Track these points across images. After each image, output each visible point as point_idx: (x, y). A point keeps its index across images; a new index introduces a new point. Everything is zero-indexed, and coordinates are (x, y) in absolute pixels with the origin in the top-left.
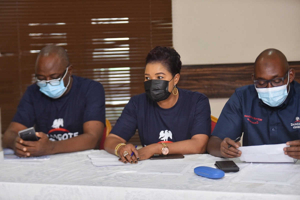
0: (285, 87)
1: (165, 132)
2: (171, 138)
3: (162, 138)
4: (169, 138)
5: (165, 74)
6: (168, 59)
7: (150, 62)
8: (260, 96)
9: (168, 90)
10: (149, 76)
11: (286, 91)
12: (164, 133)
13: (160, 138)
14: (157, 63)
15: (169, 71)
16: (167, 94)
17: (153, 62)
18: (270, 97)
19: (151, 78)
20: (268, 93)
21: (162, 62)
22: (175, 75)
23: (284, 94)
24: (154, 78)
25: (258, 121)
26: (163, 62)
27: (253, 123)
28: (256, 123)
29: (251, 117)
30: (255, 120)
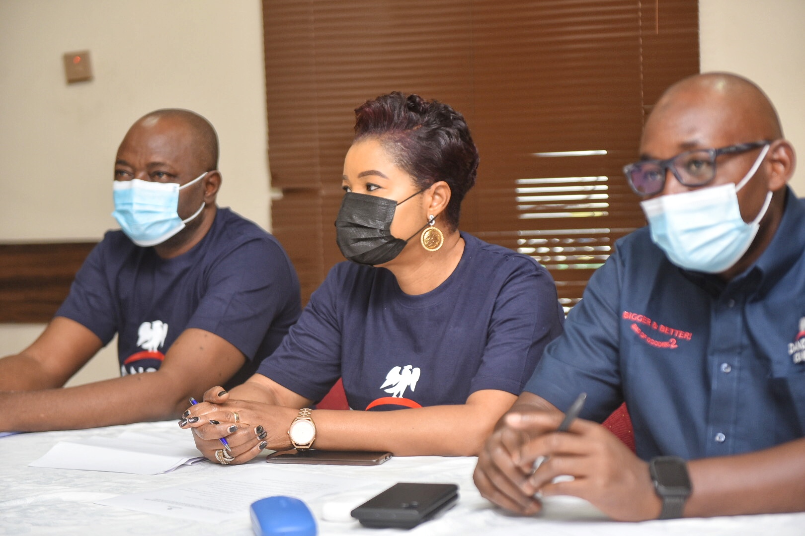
1: (403, 371)
2: (413, 389)
3: (391, 386)
4: (408, 388)
9: (389, 232)
12: (400, 373)
13: (382, 387)
14: (368, 140)
19: (352, 188)
21: (384, 137)
22: (431, 184)
24: (357, 188)
25: (676, 338)
26: (388, 138)
27: (652, 343)
28: (665, 345)
29: (650, 322)
30: (663, 334)
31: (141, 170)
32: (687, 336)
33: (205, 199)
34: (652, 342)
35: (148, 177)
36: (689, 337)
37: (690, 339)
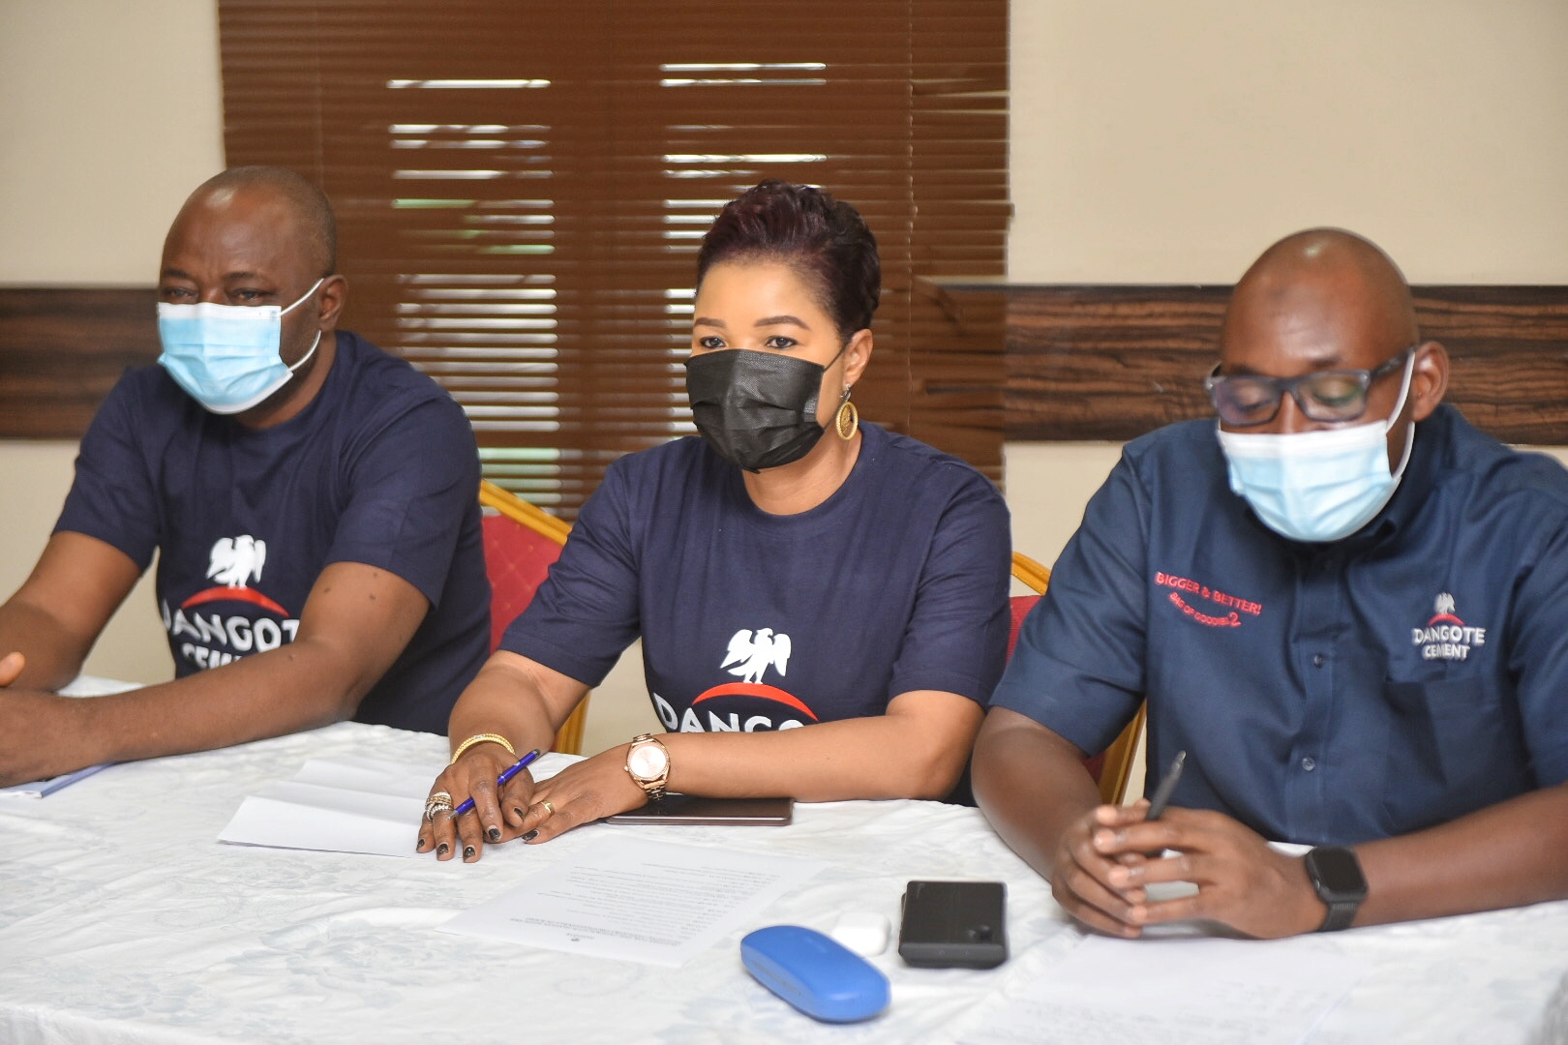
0: (1374, 435)
1: (757, 638)
2: (782, 670)
3: (738, 664)
4: (771, 669)
5: (808, 323)
6: (823, 249)
7: (730, 258)
8: (1240, 478)
9: (814, 415)
10: (721, 330)
11: (1382, 462)
12: (752, 641)
13: (724, 665)
14: (767, 263)
15: (826, 308)
16: (807, 432)
17: (745, 257)
18: (1286, 488)
19: (729, 342)
20: (1275, 463)
21: (794, 258)
22: (852, 335)
23: (1367, 474)
24: (746, 341)
25: (1238, 611)
26: (801, 261)
27: (1203, 621)
28: (1223, 621)
29: (1197, 588)
30: (1218, 604)
31: (211, 286)
32: (1254, 608)
33: (322, 326)
34: (1204, 618)
35: (227, 299)
36: (1257, 610)
37: (1259, 613)
